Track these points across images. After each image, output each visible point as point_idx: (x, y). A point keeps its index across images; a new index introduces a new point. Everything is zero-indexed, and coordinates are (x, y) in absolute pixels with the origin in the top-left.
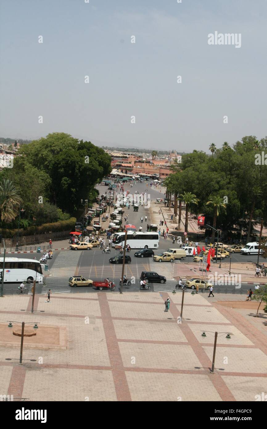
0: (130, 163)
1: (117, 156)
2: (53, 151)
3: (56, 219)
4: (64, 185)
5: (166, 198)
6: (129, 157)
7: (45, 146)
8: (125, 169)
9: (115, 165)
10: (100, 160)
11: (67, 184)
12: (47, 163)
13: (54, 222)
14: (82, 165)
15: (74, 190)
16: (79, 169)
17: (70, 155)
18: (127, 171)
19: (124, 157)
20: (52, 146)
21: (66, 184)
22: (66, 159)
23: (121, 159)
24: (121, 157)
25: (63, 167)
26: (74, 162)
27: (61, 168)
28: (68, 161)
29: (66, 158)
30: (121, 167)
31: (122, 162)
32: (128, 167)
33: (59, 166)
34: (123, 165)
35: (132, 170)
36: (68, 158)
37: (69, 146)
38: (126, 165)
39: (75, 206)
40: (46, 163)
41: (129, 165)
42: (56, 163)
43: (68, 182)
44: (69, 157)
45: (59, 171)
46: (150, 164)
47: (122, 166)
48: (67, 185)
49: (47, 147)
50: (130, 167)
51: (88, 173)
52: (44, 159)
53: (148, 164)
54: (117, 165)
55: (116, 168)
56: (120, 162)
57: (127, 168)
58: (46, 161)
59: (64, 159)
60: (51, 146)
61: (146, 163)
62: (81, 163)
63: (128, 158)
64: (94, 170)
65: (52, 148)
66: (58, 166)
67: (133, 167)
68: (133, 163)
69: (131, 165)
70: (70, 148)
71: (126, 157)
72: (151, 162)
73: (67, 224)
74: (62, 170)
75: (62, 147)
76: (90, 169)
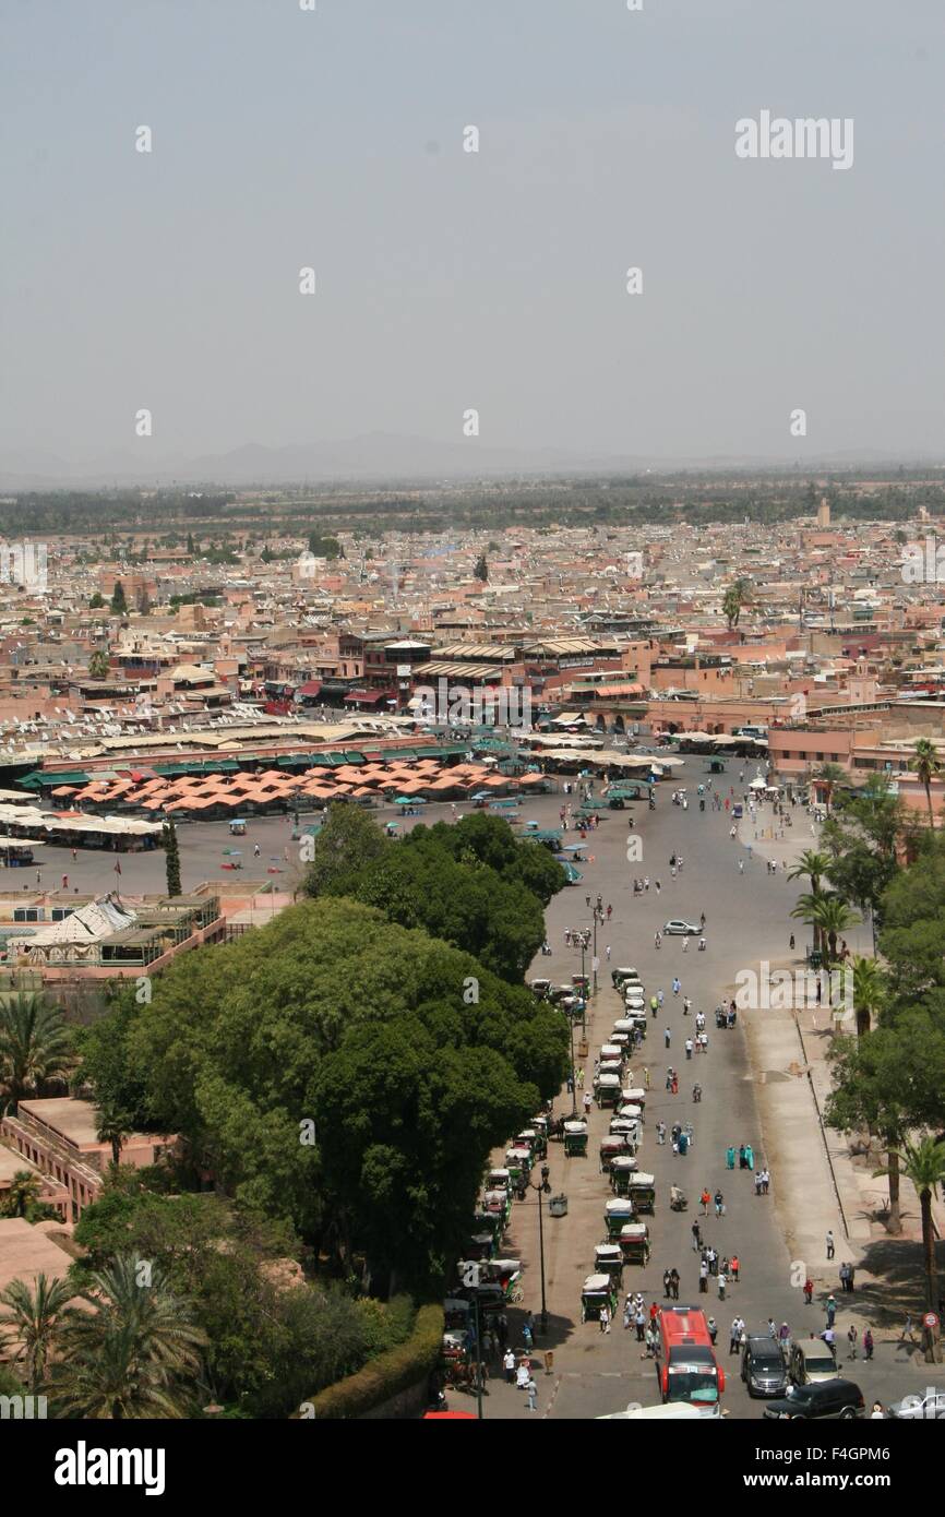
0: (631, 677)
1: (574, 650)
2: (312, 1026)
3: (356, 1358)
4: (378, 1182)
5: (816, 947)
6: (627, 652)
7: (276, 993)
8: (615, 711)
9: (568, 697)
10: (522, 1045)
11: (391, 1172)
12: (294, 1078)
13: (351, 1373)
14: (445, 1090)
15: (419, 1193)
16: (434, 1105)
17: (387, 1051)
18: (624, 716)
19: (601, 652)
20: (308, 996)
21: (387, 1175)
22: (375, 1071)
23: (590, 661)
24: (591, 654)
25: (365, 1103)
26: (406, 1081)
27: (354, 1109)
28: (383, 1078)
29: (374, 1066)
30: (595, 704)
31: (598, 679)
32: (624, 696)
33: (347, 1102)
34: (602, 691)
35: (645, 712)
36: (382, 1065)
37: (378, 990)
38: (615, 689)
39: (431, 1254)
40: (289, 1074)
41: (627, 688)
42: (329, 1092)
43: (394, 1164)
44: (388, 1058)
45: (349, 1126)
46: (723, 670)
47: (599, 697)
48: (390, 1178)
49: (284, 999)
50: (634, 696)
51: (475, 1122)
52: (274, 1061)
53: (711, 672)
54: (576, 695)
55: (572, 710)
56: (588, 680)
57: (624, 705)
58: (288, 1066)
59: (363, 1071)
60: (300, 997)
61: (703, 665)
62: (441, 1074)
63: (619, 655)
64: (501, 1109)
65: (310, 1007)
66: (341, 1102)
67: (646, 695)
68: (645, 676)
69: (637, 688)
70: (386, 995)
71: (612, 652)
72: (724, 661)
73: (408, 1364)
74: (361, 1120)
75: (348, 1001)
76: (481, 1106)
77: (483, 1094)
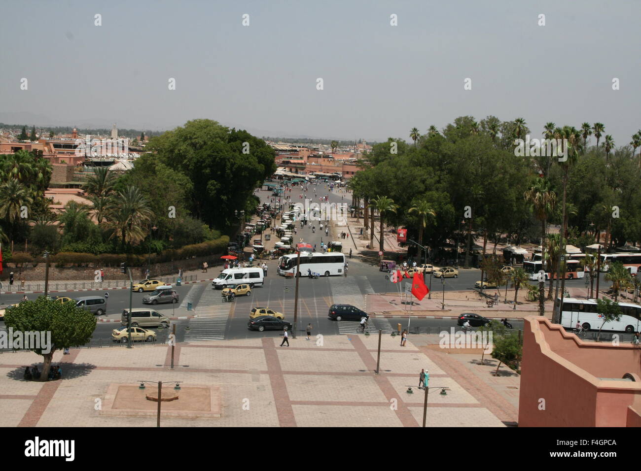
0: (301, 158)
1: (284, 149)
2: (194, 145)
3: (201, 239)
4: (211, 191)
6: (300, 151)
7: (183, 138)
8: (295, 167)
9: (281, 162)
10: (260, 155)
11: (216, 189)
12: (187, 162)
13: (198, 243)
14: (235, 163)
15: (224, 198)
16: (231, 169)
17: (217, 150)
18: (298, 169)
19: (292, 150)
20: (193, 137)
21: (214, 190)
22: (213, 155)
23: (289, 153)
24: (289, 151)
25: (209, 166)
26: (223, 159)
27: (206, 167)
28: (215, 158)
29: (213, 154)
30: (290, 165)
31: (291, 158)
32: (299, 164)
33: (203, 165)
34: (292, 161)
35: (305, 168)
36: (215, 154)
37: (216, 137)
38: (296, 161)
39: (226, 219)
40: (185, 161)
41: (300, 161)
42: (198, 161)
43: (217, 187)
44: (217, 152)
45: (203, 173)
46: (330, 159)
47: (291, 163)
48: (215, 191)
49: (186, 139)
50: (302, 164)
51: (243, 174)
52: (182, 157)
53: (326, 159)
54: (284, 162)
55: (282, 166)
56: (288, 158)
57: (298, 166)
58: (185, 158)
59: (209, 156)
60: (191, 138)
61: (324, 157)
62: (234, 160)
63: (298, 152)
64: (252, 169)
65: (193, 141)
66: (202, 165)
67: (305, 164)
68: (305, 158)
69: (303, 161)
70: (218, 139)
71: (296, 151)
72: (330, 156)
73: (217, 245)
74: (208, 171)
75: (206, 139)
76: (246, 168)
77: (247, 164)
